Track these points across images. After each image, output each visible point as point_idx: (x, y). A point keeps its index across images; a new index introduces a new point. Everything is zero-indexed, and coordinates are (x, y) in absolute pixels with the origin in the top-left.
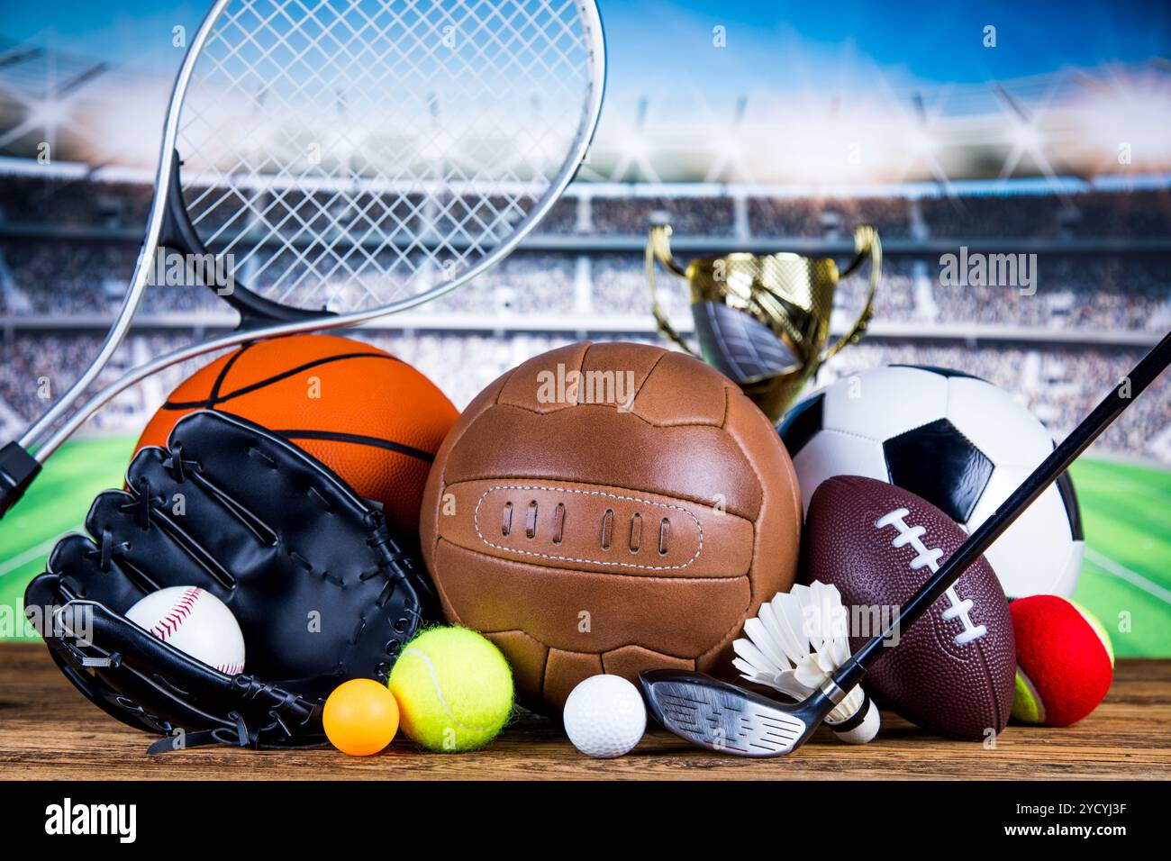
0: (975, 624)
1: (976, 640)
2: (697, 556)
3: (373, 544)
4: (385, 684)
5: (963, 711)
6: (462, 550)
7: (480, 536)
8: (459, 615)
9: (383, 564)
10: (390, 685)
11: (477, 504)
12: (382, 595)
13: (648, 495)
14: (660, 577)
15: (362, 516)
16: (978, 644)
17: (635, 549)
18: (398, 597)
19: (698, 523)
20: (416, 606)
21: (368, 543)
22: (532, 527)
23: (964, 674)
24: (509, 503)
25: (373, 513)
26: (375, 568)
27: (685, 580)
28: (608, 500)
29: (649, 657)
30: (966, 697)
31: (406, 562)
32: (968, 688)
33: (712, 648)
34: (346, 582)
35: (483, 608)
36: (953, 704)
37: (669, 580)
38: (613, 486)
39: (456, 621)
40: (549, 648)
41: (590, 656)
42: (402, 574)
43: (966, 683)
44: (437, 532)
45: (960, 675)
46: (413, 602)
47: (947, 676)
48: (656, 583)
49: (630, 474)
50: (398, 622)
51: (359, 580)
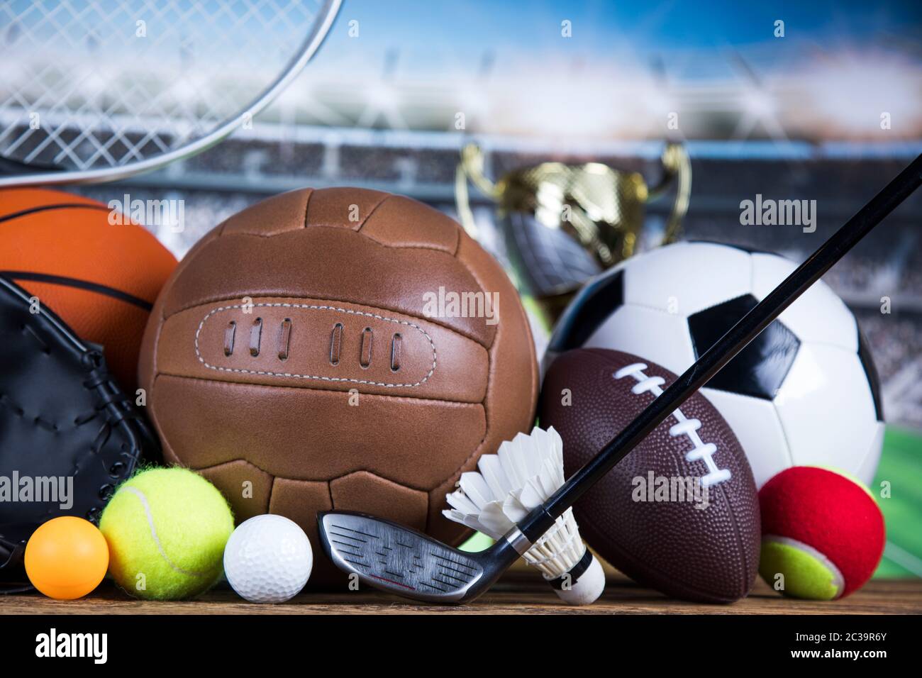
0: (720, 466)
1: (721, 483)
2: (430, 375)
3: (90, 385)
4: (96, 524)
5: (710, 560)
6: (181, 379)
7: (201, 360)
8: (177, 454)
9: (101, 407)
10: (101, 527)
11: (198, 328)
12: (97, 440)
13: (378, 311)
14: (392, 396)
15: (79, 355)
16: (723, 488)
17: (366, 364)
18: (115, 441)
19: (431, 342)
20: (134, 448)
21: (86, 384)
22: (257, 347)
23: (711, 518)
24: (232, 323)
25: (92, 353)
26: (91, 411)
27: (418, 400)
28: (337, 315)
29: (381, 484)
30: (713, 544)
31: (125, 404)
32: (715, 533)
33: (446, 480)
34: (60, 428)
35: (203, 438)
36: (700, 551)
37: (400, 400)
38: (342, 301)
39: (174, 461)
40: (274, 477)
41: (317, 484)
42: (119, 415)
43: (713, 528)
44: (155, 369)
45: (706, 519)
46: (131, 445)
47: (694, 520)
48: (388, 402)
49: (360, 289)
50: (113, 466)
51: (74, 425)
